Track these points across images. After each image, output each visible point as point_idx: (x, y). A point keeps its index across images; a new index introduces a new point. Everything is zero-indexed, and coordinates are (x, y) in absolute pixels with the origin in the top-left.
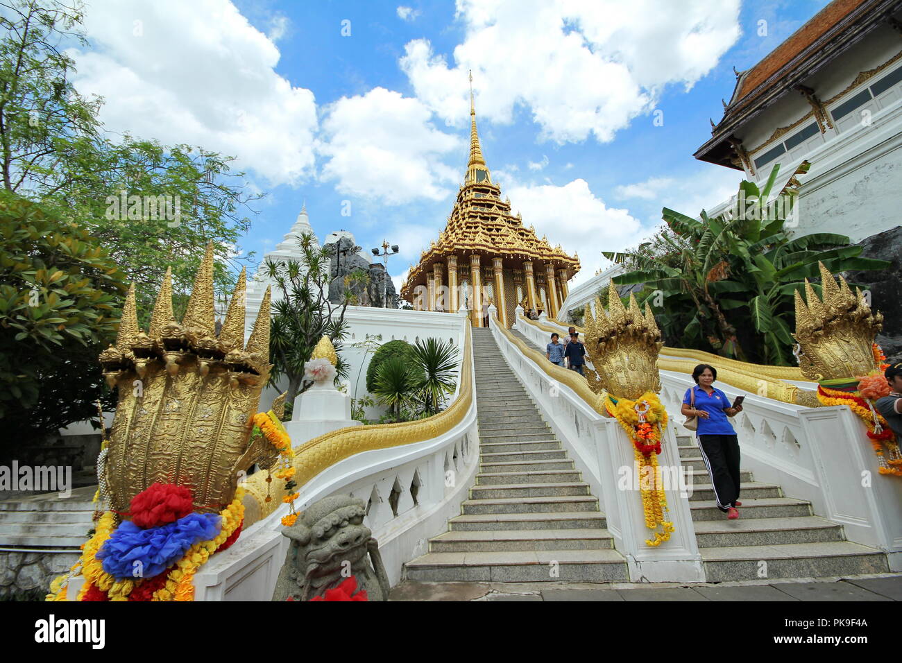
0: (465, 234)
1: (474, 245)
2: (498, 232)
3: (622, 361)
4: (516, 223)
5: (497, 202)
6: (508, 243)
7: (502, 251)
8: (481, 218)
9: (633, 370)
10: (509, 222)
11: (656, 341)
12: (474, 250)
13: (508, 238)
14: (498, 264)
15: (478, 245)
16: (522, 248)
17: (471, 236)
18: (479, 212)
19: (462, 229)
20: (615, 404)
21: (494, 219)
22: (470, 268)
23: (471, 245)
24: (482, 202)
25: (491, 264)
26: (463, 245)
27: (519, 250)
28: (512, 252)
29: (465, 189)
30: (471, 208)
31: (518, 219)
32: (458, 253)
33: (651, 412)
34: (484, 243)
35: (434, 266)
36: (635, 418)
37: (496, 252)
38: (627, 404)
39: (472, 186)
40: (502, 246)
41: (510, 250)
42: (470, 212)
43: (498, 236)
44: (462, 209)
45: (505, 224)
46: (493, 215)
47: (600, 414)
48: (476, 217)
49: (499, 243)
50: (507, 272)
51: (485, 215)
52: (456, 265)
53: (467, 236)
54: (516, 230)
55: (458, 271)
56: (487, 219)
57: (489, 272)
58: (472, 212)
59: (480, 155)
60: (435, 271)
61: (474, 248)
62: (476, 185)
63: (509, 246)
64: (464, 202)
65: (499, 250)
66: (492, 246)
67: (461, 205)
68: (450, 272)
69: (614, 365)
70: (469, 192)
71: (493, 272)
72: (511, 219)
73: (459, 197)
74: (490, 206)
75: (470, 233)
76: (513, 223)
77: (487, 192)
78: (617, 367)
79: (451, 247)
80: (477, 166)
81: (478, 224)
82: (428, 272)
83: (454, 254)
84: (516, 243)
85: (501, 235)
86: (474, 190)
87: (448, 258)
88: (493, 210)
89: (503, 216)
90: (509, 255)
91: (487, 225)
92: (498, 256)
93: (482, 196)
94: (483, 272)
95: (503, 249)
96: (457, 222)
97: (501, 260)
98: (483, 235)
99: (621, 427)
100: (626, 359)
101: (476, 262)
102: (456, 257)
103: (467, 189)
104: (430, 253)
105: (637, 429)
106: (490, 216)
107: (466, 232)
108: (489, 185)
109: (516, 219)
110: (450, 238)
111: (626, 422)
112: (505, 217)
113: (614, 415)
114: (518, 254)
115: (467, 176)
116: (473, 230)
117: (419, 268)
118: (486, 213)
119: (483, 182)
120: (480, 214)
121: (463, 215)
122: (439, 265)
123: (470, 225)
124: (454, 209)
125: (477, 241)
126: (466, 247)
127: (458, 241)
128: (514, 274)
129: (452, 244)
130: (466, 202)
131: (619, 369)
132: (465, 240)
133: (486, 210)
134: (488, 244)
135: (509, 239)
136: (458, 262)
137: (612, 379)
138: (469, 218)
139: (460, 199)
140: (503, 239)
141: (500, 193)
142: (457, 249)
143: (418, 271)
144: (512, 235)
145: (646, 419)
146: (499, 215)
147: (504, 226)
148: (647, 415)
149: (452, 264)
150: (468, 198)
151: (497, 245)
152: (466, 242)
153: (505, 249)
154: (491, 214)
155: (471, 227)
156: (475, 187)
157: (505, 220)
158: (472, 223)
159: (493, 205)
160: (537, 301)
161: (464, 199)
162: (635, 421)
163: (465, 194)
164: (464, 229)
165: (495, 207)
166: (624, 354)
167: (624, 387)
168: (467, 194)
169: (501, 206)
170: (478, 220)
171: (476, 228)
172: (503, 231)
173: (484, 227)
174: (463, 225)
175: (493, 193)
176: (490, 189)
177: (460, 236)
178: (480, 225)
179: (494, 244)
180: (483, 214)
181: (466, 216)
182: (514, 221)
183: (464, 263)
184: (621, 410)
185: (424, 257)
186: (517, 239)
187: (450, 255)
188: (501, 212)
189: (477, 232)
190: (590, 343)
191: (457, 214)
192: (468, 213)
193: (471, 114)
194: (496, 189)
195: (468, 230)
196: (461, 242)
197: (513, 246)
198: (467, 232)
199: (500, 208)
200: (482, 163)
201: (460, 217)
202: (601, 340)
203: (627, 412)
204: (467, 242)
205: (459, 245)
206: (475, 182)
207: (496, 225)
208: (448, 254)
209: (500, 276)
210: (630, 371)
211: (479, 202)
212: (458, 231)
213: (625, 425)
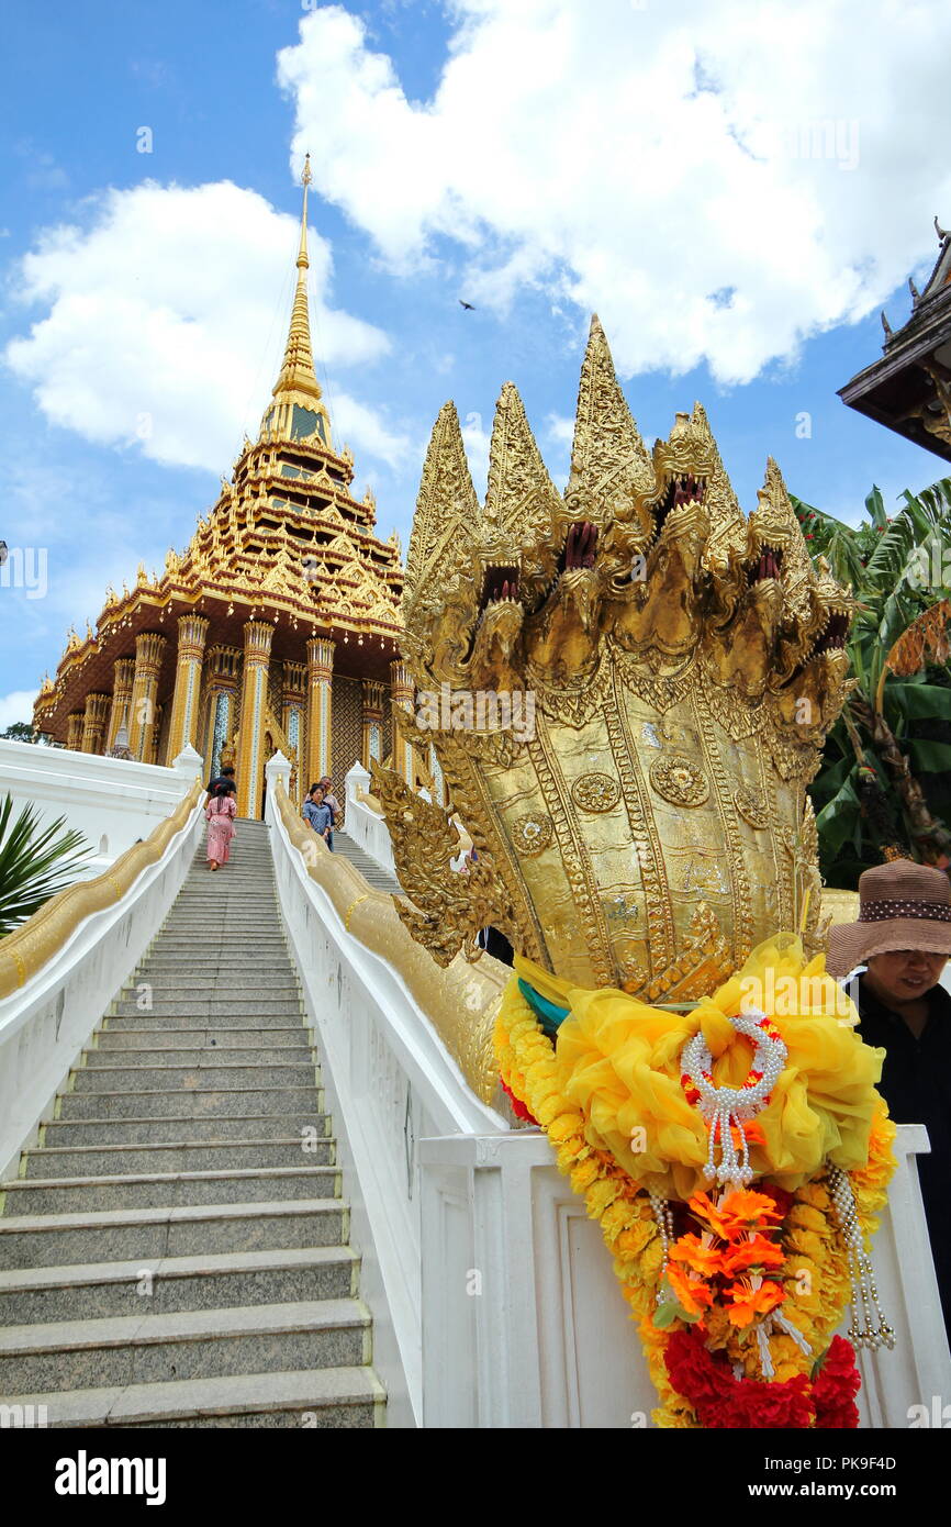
0: (240, 564)
1: (260, 594)
2: (332, 572)
3: (625, 752)
4: (383, 560)
5: (340, 498)
6: (356, 604)
7: (336, 622)
8: (289, 529)
9: (682, 804)
10: (366, 553)
11: (821, 645)
12: (258, 607)
13: (356, 592)
14: (323, 657)
15: (270, 595)
16: (389, 621)
17: (255, 572)
18: (287, 515)
19: (231, 551)
20: (549, 1030)
21: (324, 538)
22: (242, 658)
23: (250, 594)
24: (299, 490)
25: (303, 657)
26: (227, 590)
27: (382, 625)
28: (364, 629)
29: (258, 450)
30: (269, 502)
31: (392, 551)
32: (212, 611)
33: (799, 1095)
34: (288, 593)
35: (140, 639)
36: (688, 1143)
37: (318, 622)
38: (631, 1026)
39: (277, 446)
40: (337, 608)
41: (358, 622)
42: (262, 509)
43: (329, 582)
44: (242, 500)
45: (355, 554)
46: (324, 529)
47: (481, 1097)
48: (276, 526)
49: (330, 601)
50: (346, 683)
51: (305, 525)
52: (202, 644)
53: (241, 570)
54: (382, 576)
55: (206, 666)
56: (307, 535)
57: (297, 678)
58: (268, 511)
59: (307, 371)
60: (140, 656)
61: (257, 601)
62: (289, 445)
63: (355, 613)
64: (250, 481)
65: (327, 617)
66: (310, 604)
67: (241, 490)
68: (182, 662)
69: (570, 768)
70: (267, 459)
71: (305, 680)
72: (371, 547)
73: (237, 469)
74: (319, 504)
75: (252, 562)
76: (376, 557)
77: (316, 466)
78: (589, 781)
79: (191, 593)
80: (299, 398)
81: (280, 545)
82: (121, 657)
83: (200, 614)
84: (376, 606)
85: (339, 583)
86: (280, 457)
87: (183, 621)
88: (326, 514)
89: (349, 534)
90: (353, 635)
91: (305, 551)
92: (323, 634)
93: (301, 476)
94: (277, 675)
95: (339, 617)
96: (223, 533)
97: (332, 646)
98: (288, 573)
99: (570, 1212)
100: (642, 733)
101: (260, 644)
102: (205, 624)
103: (263, 450)
104: (128, 602)
105: (684, 1222)
106: (315, 529)
107: (241, 559)
108: (325, 450)
109: (386, 549)
110: (195, 569)
111: (612, 1170)
112: (357, 537)
113: (541, 1109)
114: (377, 637)
115: (268, 418)
116: (263, 556)
117: (91, 642)
118: (308, 521)
119: (309, 441)
120: (289, 520)
121: (242, 515)
122: (154, 639)
123: (257, 543)
124: (220, 499)
125: (268, 586)
126: (236, 597)
127: (218, 577)
128: (364, 693)
129: (196, 582)
130: (256, 483)
131: (594, 797)
132: (234, 577)
133: (306, 512)
134: (300, 598)
135: (358, 594)
136: (210, 638)
137: (549, 858)
138: (258, 525)
139: (241, 472)
140: (344, 593)
141: (352, 477)
142: (208, 599)
143: (90, 650)
144: (369, 585)
145: (757, 1151)
146: (341, 529)
147: (351, 560)
148: (765, 1120)
149: (192, 639)
150: (261, 474)
151: (324, 604)
152: (236, 583)
153: (345, 619)
154: (319, 523)
155: (258, 550)
156: (283, 449)
157: (356, 547)
158: (262, 539)
159: (329, 503)
160: (416, 768)
161: (251, 475)
162: (681, 1171)
163: (256, 463)
164: (239, 551)
165: (332, 509)
166: (639, 710)
167: (617, 912)
168: (262, 463)
169: (350, 509)
170: (282, 532)
171: (271, 552)
172: (347, 571)
173: (296, 554)
174: (237, 540)
175: (332, 472)
176: (326, 461)
177: (223, 566)
178: (285, 547)
179: (317, 601)
180: (298, 520)
181: (249, 517)
182: (379, 552)
183: (225, 642)
184: (585, 1076)
185: (109, 612)
186: (380, 598)
187: (189, 613)
188: (346, 524)
189: (274, 564)
190: (433, 621)
191: (225, 511)
192: (256, 514)
193: (298, 265)
194: (342, 465)
195: (250, 555)
196: (224, 582)
197: (366, 614)
198: (245, 560)
199: (346, 515)
200: (314, 393)
201: (233, 519)
202: (498, 582)
203: (622, 1090)
204: (240, 582)
205: (217, 587)
206: (287, 437)
207: (329, 555)
208: (181, 610)
209: (322, 690)
210: (662, 812)
211: (291, 489)
212: (219, 552)
213: (604, 1191)
